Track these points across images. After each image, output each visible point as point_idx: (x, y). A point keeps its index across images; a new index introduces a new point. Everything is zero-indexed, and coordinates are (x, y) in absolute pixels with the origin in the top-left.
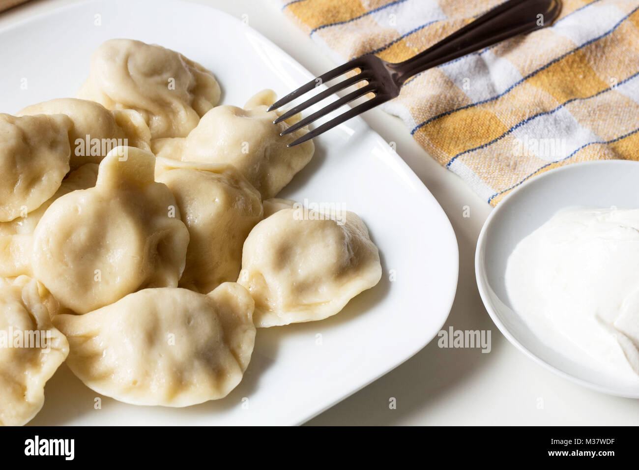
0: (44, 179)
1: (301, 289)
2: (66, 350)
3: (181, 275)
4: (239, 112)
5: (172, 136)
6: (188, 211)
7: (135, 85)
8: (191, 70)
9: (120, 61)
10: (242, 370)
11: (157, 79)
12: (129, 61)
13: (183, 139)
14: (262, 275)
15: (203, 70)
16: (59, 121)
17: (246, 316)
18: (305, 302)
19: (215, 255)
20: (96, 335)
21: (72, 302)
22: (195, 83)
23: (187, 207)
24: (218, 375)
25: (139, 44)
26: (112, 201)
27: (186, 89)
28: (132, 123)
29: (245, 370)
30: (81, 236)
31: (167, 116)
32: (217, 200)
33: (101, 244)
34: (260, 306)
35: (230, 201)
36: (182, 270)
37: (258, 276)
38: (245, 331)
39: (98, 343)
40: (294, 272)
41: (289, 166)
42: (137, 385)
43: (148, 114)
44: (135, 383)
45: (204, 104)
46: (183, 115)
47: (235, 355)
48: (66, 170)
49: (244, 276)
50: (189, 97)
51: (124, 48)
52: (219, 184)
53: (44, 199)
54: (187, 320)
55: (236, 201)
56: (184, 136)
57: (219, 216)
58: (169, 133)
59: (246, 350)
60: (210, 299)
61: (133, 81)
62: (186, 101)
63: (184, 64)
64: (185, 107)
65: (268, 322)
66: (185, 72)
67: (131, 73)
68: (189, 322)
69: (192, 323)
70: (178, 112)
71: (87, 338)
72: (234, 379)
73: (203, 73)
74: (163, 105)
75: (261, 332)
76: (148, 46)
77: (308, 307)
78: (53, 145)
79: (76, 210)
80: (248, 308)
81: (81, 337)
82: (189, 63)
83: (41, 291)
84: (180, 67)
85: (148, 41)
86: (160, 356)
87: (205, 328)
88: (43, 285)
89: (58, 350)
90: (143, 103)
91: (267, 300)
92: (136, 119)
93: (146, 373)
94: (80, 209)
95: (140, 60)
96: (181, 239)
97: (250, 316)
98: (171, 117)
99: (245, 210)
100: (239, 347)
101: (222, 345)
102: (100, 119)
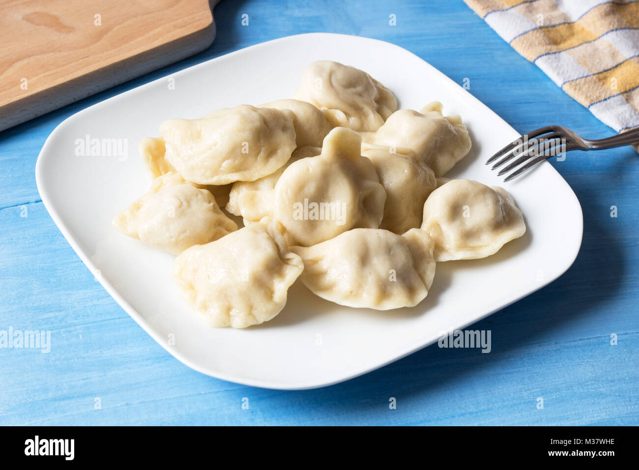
0: (279, 152)
1: (468, 236)
2: (302, 267)
3: (380, 223)
4: (416, 114)
5: (366, 131)
6: (385, 179)
7: (337, 94)
8: (376, 87)
9: (325, 75)
10: (427, 289)
11: (353, 90)
12: (332, 75)
13: (374, 133)
14: (439, 225)
15: (383, 87)
16: (286, 113)
17: (429, 252)
18: (471, 245)
19: (405, 210)
20: (321, 260)
21: (302, 236)
22: (378, 96)
23: (384, 175)
24: (411, 291)
25: (339, 65)
26: (334, 165)
27: (373, 100)
28: (336, 119)
29: (429, 289)
30: (311, 189)
31: (360, 118)
32: (406, 171)
33: (325, 196)
34: (438, 248)
35: (415, 173)
36: (381, 219)
37: (437, 226)
38: (428, 263)
39: (324, 265)
40: (462, 223)
41: (453, 155)
42: (354, 294)
43: (347, 115)
44: (351, 292)
45: (386, 111)
46: (372, 118)
47: (422, 277)
48: (295, 147)
49: (425, 225)
50: (375, 104)
51: (328, 67)
52: (406, 160)
53: (280, 166)
54: (389, 250)
55: (419, 174)
56: (375, 131)
57: (408, 182)
58: (362, 129)
59: (430, 275)
60: (403, 238)
61: (336, 91)
62: (373, 108)
63: (371, 81)
64: (373, 111)
65: (444, 258)
66: (372, 87)
67: (334, 85)
68: (390, 252)
69: (392, 252)
70: (368, 115)
71: (315, 262)
72: (422, 295)
73: (384, 89)
74: (357, 110)
75: (439, 264)
76: (345, 67)
77: (473, 248)
78: (284, 129)
79: (308, 170)
80: (430, 247)
81: (311, 261)
82: (374, 81)
83: (280, 228)
84: (369, 83)
85: (346, 64)
86: (370, 273)
87: (401, 257)
88: (281, 224)
89: (297, 266)
90: (344, 107)
91: (442, 243)
92: (339, 116)
93: (360, 285)
94: (311, 169)
95: (339, 75)
96: (381, 196)
97: (431, 252)
98: (363, 118)
99: (425, 181)
100: (425, 273)
101: (413, 270)
102: (315, 114)
